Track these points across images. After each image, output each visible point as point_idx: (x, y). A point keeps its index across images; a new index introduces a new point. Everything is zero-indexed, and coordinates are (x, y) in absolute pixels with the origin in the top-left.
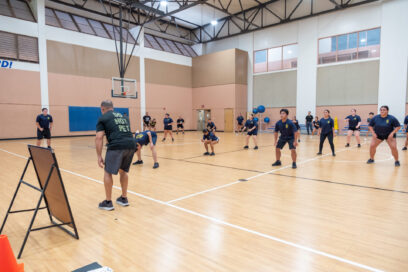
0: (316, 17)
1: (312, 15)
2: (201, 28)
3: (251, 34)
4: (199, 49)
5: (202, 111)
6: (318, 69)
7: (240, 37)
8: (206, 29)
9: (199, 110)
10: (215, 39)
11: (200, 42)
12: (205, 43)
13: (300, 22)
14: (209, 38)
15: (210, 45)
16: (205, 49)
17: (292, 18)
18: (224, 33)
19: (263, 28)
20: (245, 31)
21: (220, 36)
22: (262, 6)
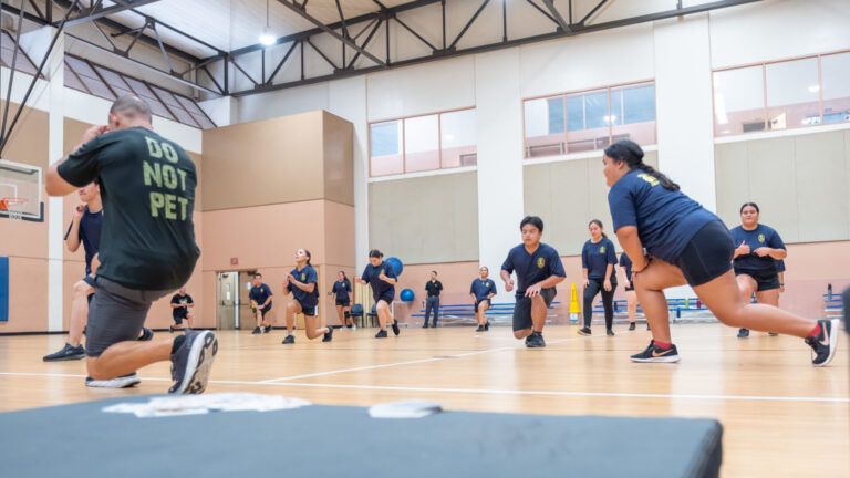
0: (516, 49)
1: (506, 44)
2: (225, 56)
3: (361, 79)
4: (220, 111)
5: (233, 276)
6: (526, 169)
7: (333, 85)
8: (240, 62)
9: (223, 274)
10: (266, 87)
11: (225, 93)
12: (237, 96)
13: (479, 57)
14: (250, 86)
15: (250, 100)
16: (237, 111)
17: (460, 46)
18: (291, 73)
19: (389, 65)
20: (345, 72)
21: (276, 81)
22: (387, 14)
